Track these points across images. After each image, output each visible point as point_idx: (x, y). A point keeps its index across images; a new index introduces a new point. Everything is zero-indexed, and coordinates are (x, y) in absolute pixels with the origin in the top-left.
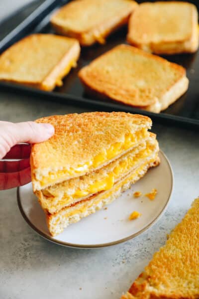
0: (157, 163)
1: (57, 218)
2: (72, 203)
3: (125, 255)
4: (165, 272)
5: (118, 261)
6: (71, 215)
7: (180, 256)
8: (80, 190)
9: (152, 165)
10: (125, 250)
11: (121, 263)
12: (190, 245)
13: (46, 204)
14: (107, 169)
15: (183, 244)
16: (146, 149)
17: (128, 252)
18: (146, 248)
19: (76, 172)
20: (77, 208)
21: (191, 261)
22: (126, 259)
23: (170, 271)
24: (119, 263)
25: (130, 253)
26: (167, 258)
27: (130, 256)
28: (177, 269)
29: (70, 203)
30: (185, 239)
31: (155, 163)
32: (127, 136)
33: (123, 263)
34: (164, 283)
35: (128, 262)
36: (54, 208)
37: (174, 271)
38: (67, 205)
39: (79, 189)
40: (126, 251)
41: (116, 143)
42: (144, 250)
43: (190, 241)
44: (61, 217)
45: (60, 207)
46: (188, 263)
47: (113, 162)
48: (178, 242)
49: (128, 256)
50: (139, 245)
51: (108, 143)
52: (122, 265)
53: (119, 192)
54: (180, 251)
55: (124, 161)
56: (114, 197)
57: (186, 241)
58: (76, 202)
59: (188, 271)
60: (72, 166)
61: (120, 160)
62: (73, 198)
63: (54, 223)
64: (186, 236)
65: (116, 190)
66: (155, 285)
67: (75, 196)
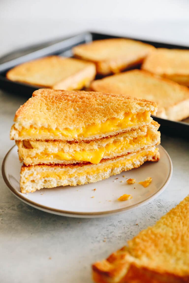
0: (156, 159)
1: (30, 172)
2: (52, 163)
3: (107, 235)
4: (150, 246)
5: (98, 239)
6: (47, 177)
7: (171, 234)
8: (64, 152)
9: (150, 159)
10: (108, 230)
11: (101, 241)
12: (183, 226)
13: (22, 152)
14: (99, 142)
15: (175, 224)
16: (146, 136)
17: (111, 232)
18: (132, 232)
19: (63, 134)
20: (56, 171)
21: (182, 239)
22: (108, 238)
23: (156, 246)
24: (99, 242)
25: (112, 234)
26: (156, 235)
27: (113, 237)
28: (165, 245)
29: (49, 162)
30: (178, 220)
31: (154, 158)
32: (127, 114)
33: (104, 241)
34: (148, 256)
35: (110, 241)
36: (30, 159)
37: (161, 247)
38: (45, 162)
39: (62, 150)
40: (110, 231)
41: (114, 118)
42: (129, 233)
43: (183, 223)
44: (35, 173)
45: (37, 161)
46: (179, 241)
47: (107, 138)
48: (170, 223)
49: (110, 236)
50: (124, 228)
51: (105, 117)
52: (102, 244)
53: (107, 174)
54: (171, 230)
55: (120, 141)
56: (100, 176)
57: (179, 222)
58: (57, 162)
59: (177, 249)
60: (59, 127)
61: (115, 138)
62: (54, 157)
63: (26, 176)
64: (179, 218)
65: (104, 170)
66: (137, 257)
67: (56, 156)
